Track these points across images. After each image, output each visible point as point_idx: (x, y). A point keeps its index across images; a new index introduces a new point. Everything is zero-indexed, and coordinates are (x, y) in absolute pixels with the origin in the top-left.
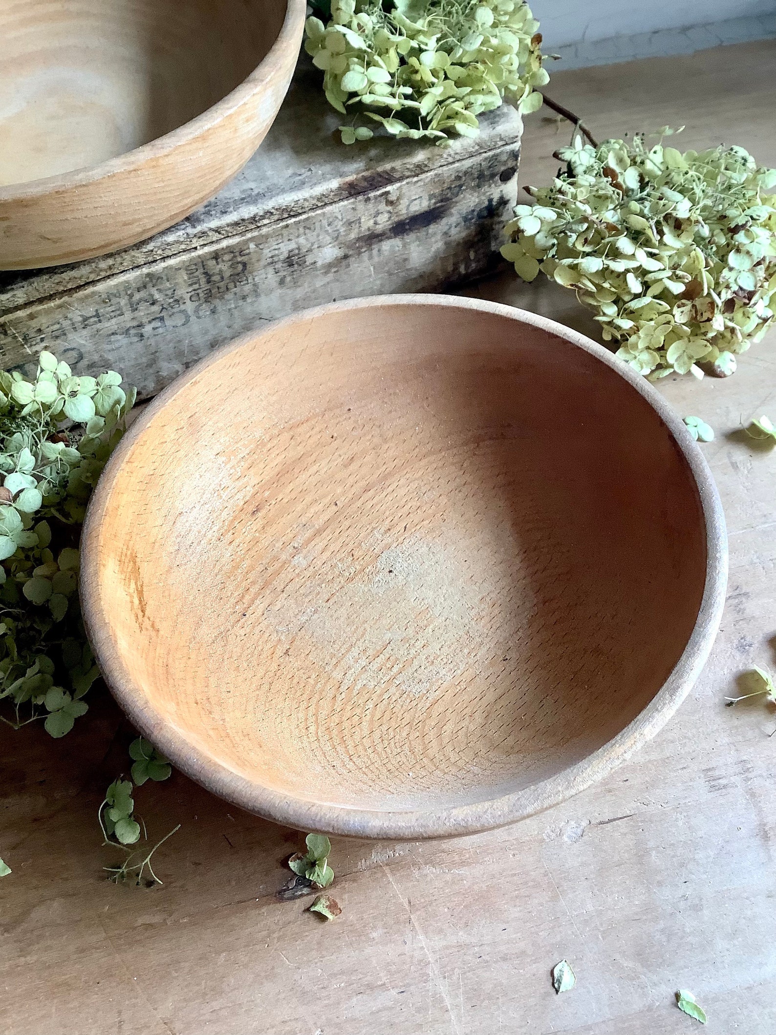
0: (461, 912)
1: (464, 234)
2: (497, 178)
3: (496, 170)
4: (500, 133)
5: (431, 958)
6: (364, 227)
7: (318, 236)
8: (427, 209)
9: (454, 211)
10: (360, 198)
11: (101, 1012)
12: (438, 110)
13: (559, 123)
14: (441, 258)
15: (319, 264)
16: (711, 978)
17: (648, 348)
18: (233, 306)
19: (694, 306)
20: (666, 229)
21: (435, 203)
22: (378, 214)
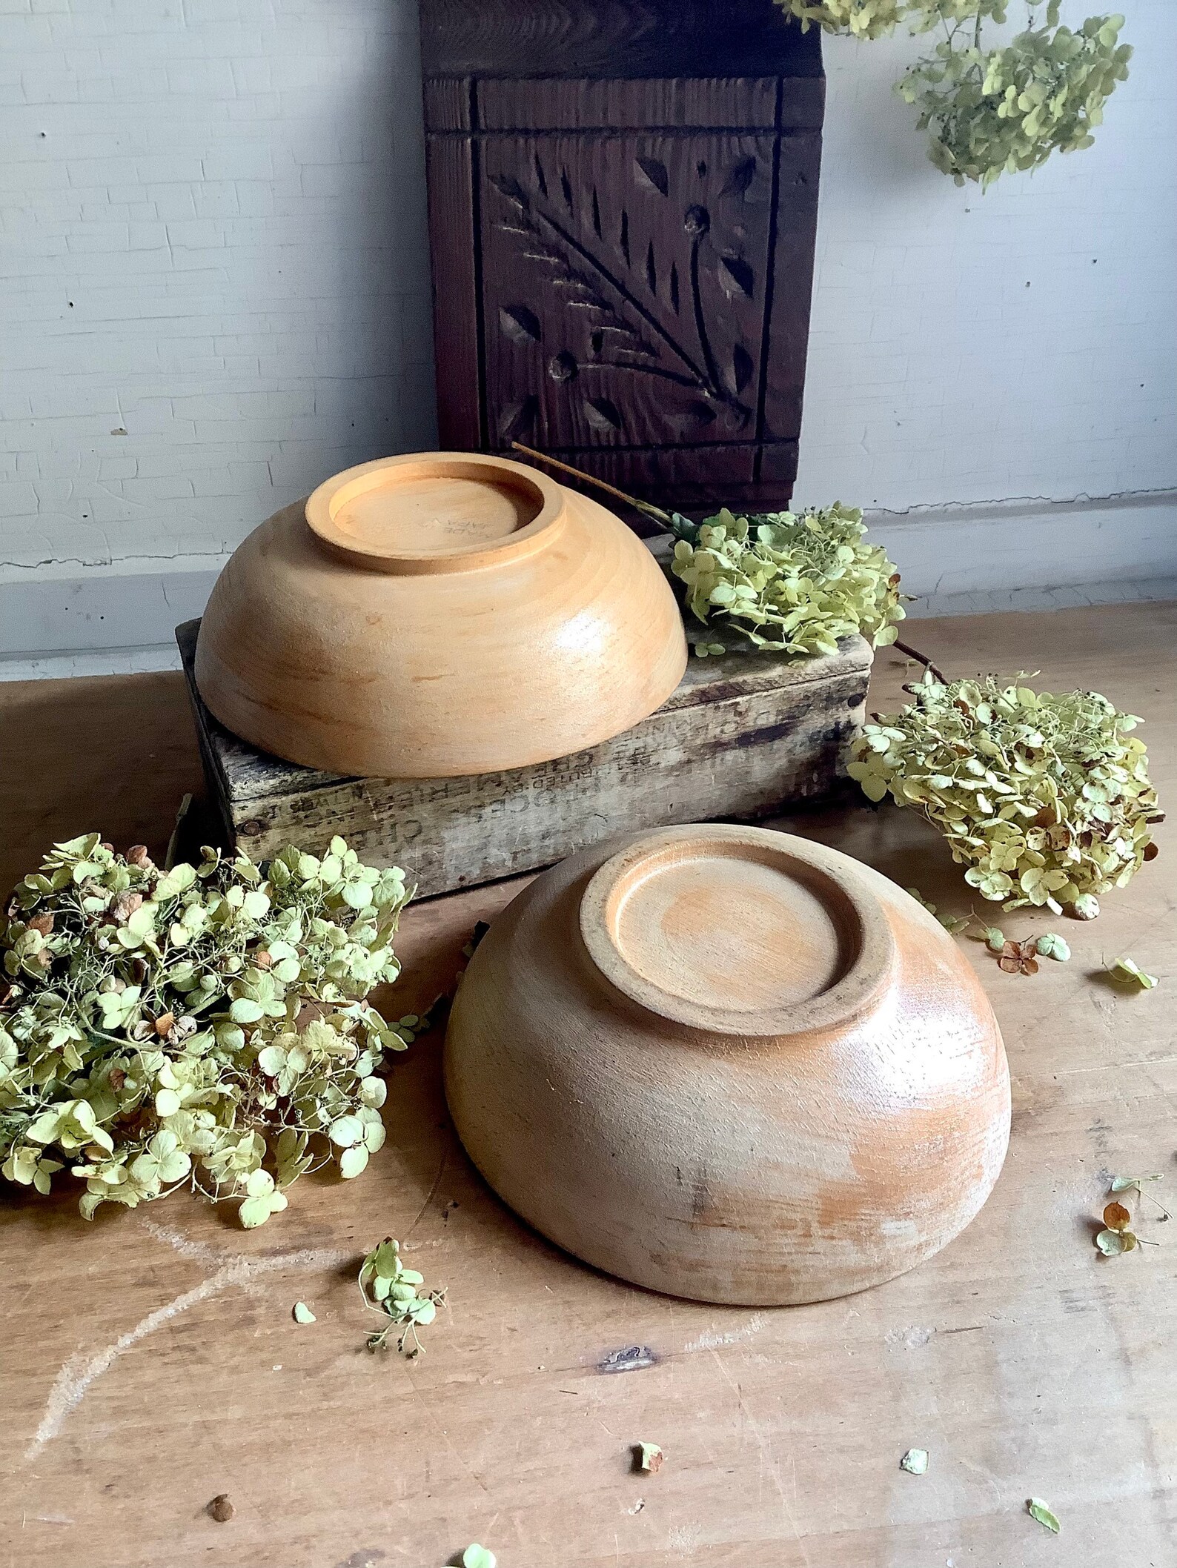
0: (794, 1402)
1: (808, 754)
2: (846, 702)
3: (845, 694)
4: (851, 659)
5: (762, 1442)
6: (711, 734)
7: (665, 737)
8: (773, 724)
9: (799, 729)
10: (711, 705)
11: (408, 1461)
12: (800, 628)
13: (908, 668)
14: (783, 776)
15: (662, 765)
16: (1066, 1490)
17: (1000, 870)
18: (572, 798)
19: (1048, 834)
20: (1017, 757)
21: (783, 719)
22: (725, 723)
